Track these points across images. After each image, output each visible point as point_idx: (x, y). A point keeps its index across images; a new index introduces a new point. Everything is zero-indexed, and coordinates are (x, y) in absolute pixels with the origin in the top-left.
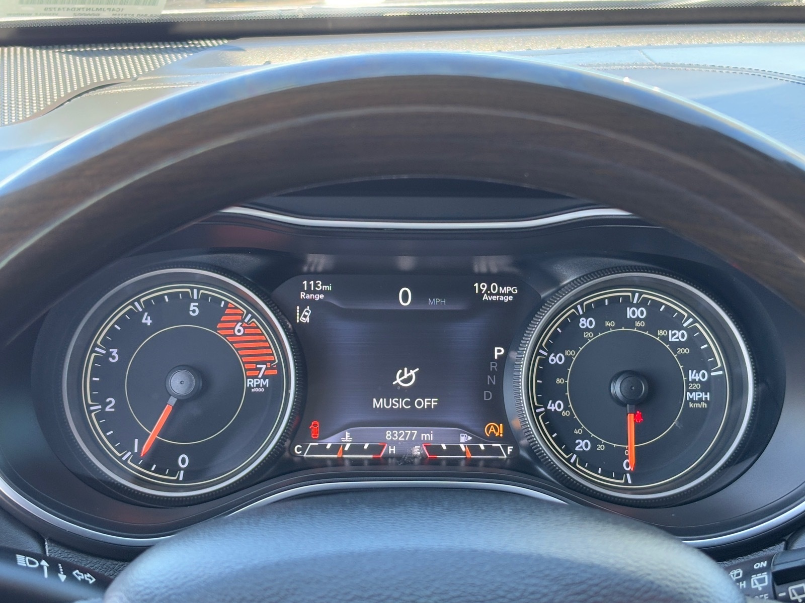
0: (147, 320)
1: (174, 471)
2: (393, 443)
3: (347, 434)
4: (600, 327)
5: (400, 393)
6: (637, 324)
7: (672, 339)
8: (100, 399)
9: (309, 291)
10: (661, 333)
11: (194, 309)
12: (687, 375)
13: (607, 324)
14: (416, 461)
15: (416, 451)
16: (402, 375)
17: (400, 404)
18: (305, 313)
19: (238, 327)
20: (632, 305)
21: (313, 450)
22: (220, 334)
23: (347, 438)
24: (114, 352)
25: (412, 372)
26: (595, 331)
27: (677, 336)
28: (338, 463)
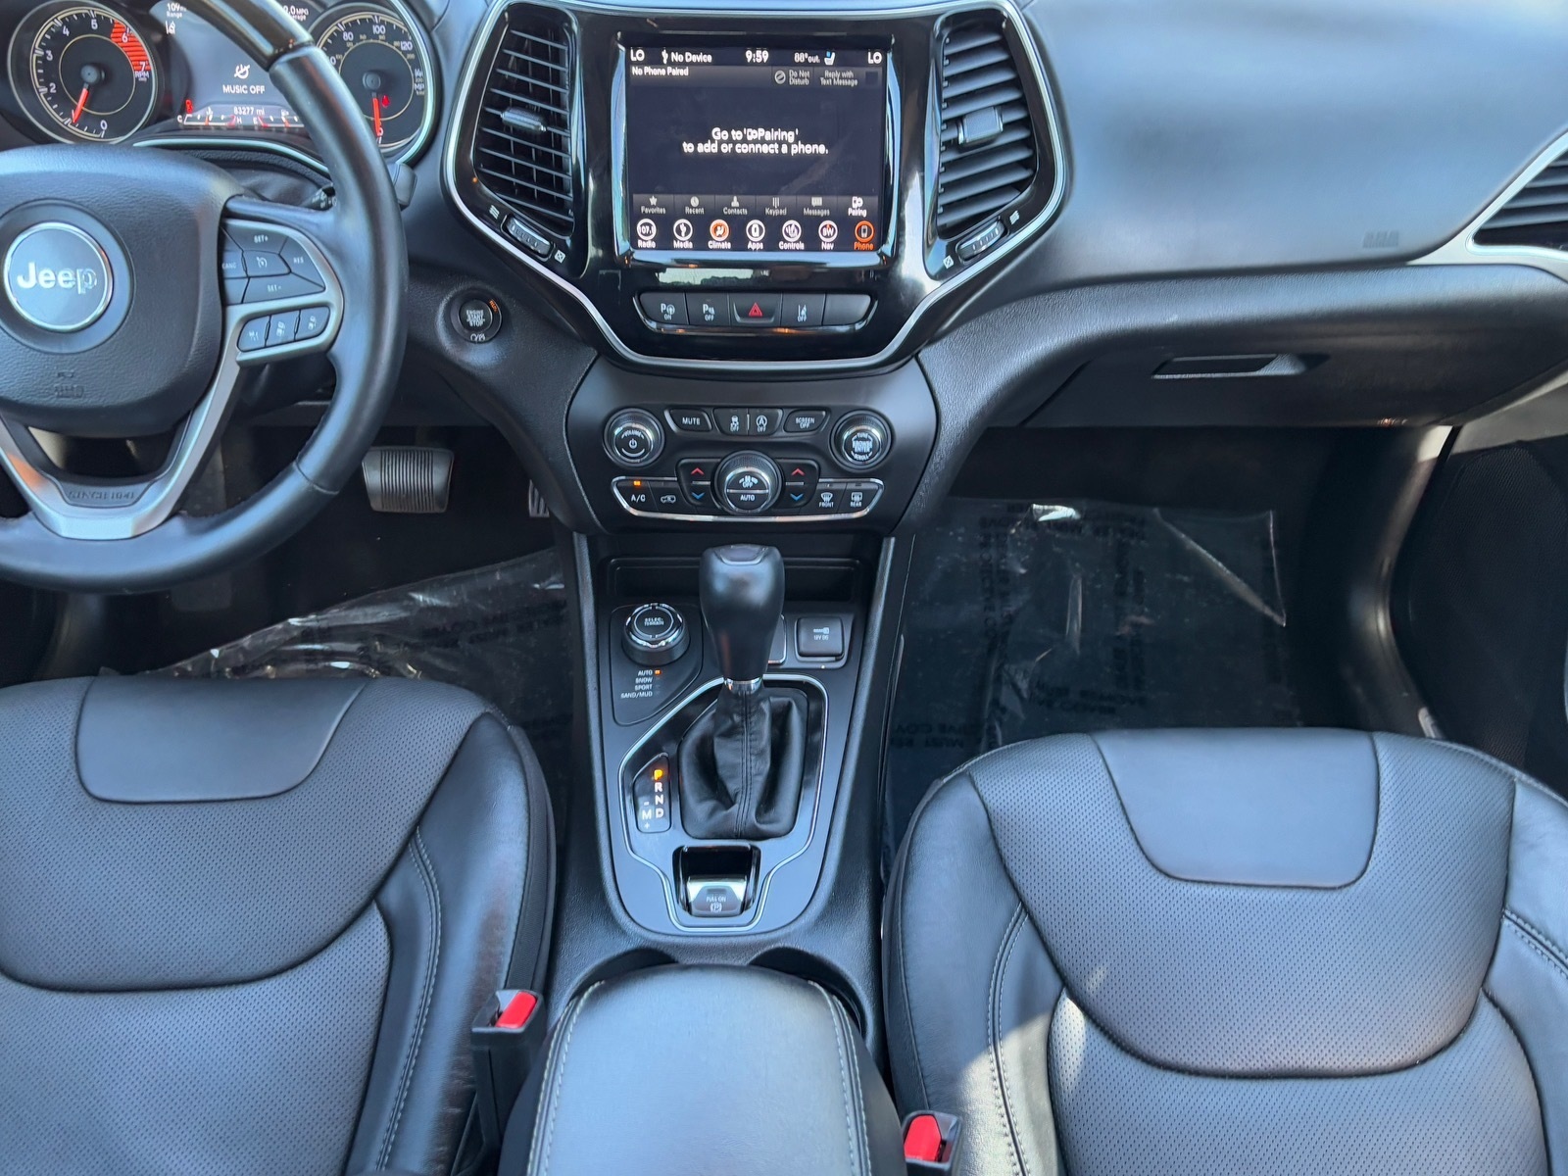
0: (66, 32)
1: (99, 131)
2: (238, 115)
3: (209, 109)
4: (356, 39)
5: (240, 82)
6: (381, 37)
7: (403, 48)
8: (46, 84)
9: (171, 12)
10: (396, 43)
11: (94, 24)
12: (414, 72)
13: (361, 37)
14: (256, 128)
15: (255, 122)
16: (239, 70)
17: (240, 89)
18: (171, 26)
19: (124, 36)
20: (375, 24)
21: (189, 119)
22: (113, 41)
23: (210, 112)
24: (49, 52)
25: (247, 68)
26: (354, 42)
27: (406, 46)
28: (207, 128)
